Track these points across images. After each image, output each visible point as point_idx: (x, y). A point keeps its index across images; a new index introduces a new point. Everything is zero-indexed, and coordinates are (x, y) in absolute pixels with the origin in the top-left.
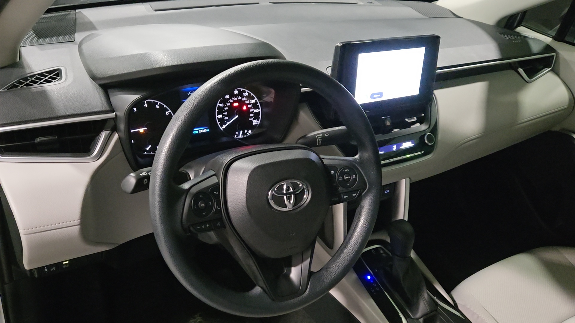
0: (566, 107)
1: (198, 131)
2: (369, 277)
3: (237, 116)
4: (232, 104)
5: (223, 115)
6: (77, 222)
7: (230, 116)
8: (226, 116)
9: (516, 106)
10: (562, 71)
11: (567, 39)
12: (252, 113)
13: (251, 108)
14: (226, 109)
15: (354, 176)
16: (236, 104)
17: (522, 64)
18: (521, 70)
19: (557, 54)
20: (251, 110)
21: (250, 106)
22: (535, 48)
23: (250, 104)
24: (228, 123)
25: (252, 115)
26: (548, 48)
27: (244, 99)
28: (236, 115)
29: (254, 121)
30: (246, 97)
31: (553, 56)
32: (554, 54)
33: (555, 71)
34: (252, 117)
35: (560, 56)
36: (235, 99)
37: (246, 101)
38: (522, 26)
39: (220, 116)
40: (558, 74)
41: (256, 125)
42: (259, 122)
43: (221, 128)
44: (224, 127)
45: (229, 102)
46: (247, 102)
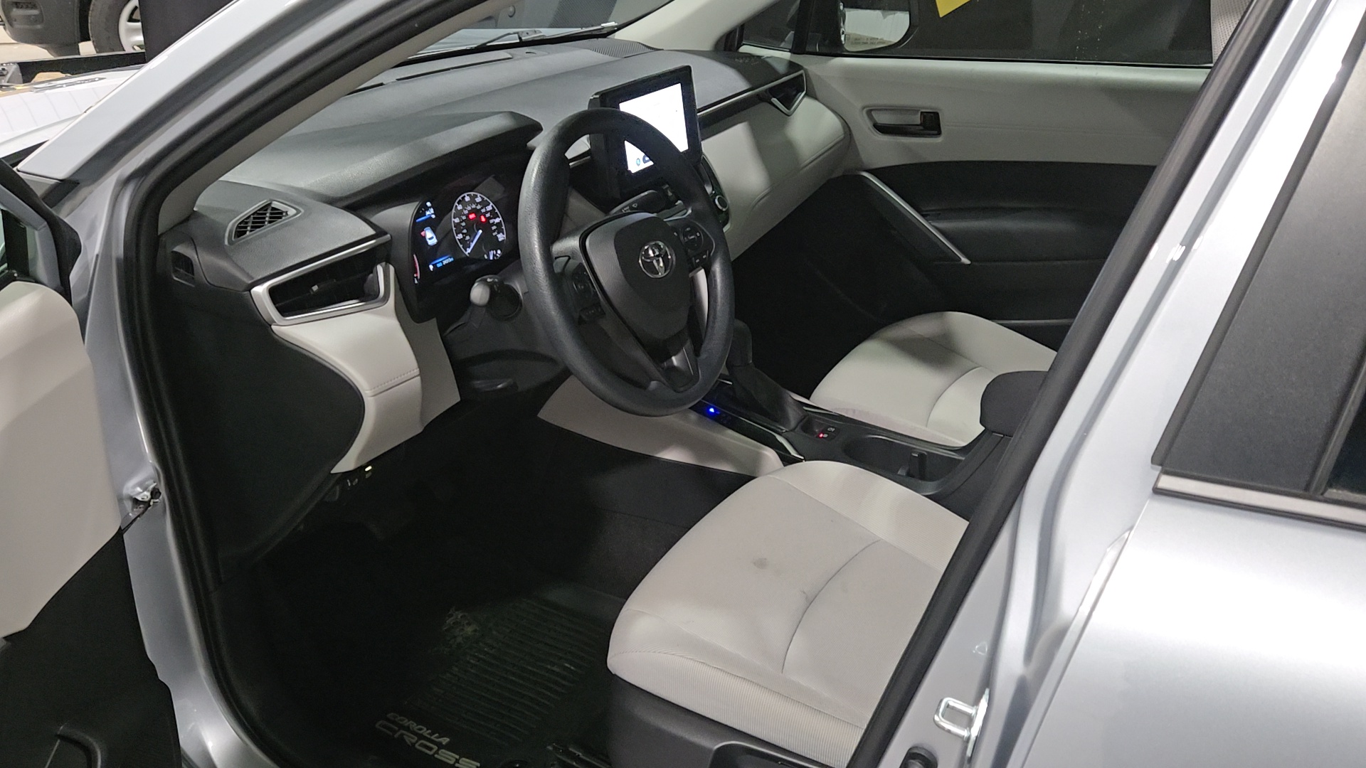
0: (842, 137)
1: (442, 262)
2: (712, 410)
3: (480, 231)
4: (467, 216)
5: (463, 234)
6: (417, 371)
7: (471, 233)
8: (466, 234)
9: (789, 146)
10: (819, 94)
11: (809, 49)
12: (493, 224)
13: (490, 218)
14: (463, 224)
15: (698, 234)
16: (472, 216)
17: (773, 92)
18: (774, 100)
19: (806, 71)
20: (491, 221)
21: (488, 215)
22: (781, 68)
23: (487, 212)
24: (472, 245)
25: (494, 228)
26: (793, 66)
27: (479, 207)
28: (478, 230)
29: (499, 236)
30: (480, 203)
31: (801, 75)
32: (802, 72)
33: (811, 95)
34: (494, 231)
35: (810, 73)
36: (469, 208)
37: (482, 208)
38: (744, 44)
39: (460, 236)
40: (816, 98)
41: (503, 240)
42: (505, 236)
43: (467, 253)
44: (469, 250)
45: (464, 215)
46: (483, 211)
